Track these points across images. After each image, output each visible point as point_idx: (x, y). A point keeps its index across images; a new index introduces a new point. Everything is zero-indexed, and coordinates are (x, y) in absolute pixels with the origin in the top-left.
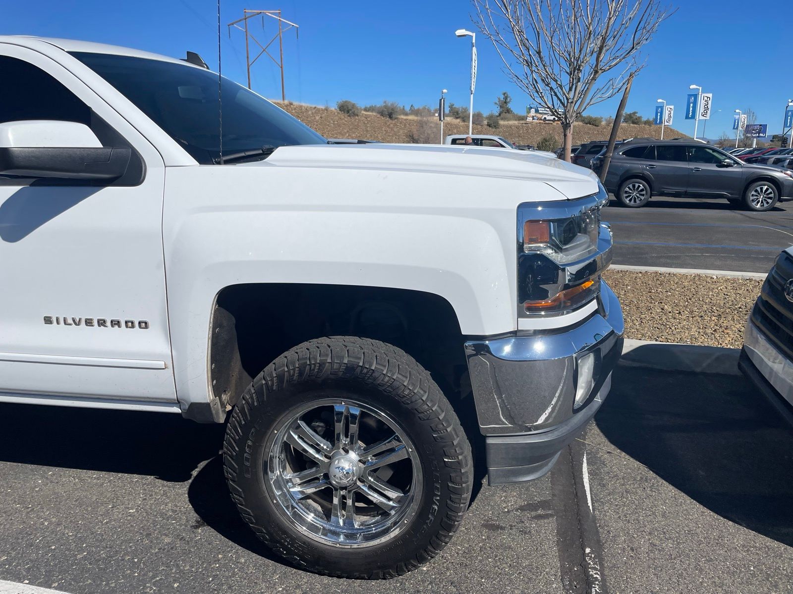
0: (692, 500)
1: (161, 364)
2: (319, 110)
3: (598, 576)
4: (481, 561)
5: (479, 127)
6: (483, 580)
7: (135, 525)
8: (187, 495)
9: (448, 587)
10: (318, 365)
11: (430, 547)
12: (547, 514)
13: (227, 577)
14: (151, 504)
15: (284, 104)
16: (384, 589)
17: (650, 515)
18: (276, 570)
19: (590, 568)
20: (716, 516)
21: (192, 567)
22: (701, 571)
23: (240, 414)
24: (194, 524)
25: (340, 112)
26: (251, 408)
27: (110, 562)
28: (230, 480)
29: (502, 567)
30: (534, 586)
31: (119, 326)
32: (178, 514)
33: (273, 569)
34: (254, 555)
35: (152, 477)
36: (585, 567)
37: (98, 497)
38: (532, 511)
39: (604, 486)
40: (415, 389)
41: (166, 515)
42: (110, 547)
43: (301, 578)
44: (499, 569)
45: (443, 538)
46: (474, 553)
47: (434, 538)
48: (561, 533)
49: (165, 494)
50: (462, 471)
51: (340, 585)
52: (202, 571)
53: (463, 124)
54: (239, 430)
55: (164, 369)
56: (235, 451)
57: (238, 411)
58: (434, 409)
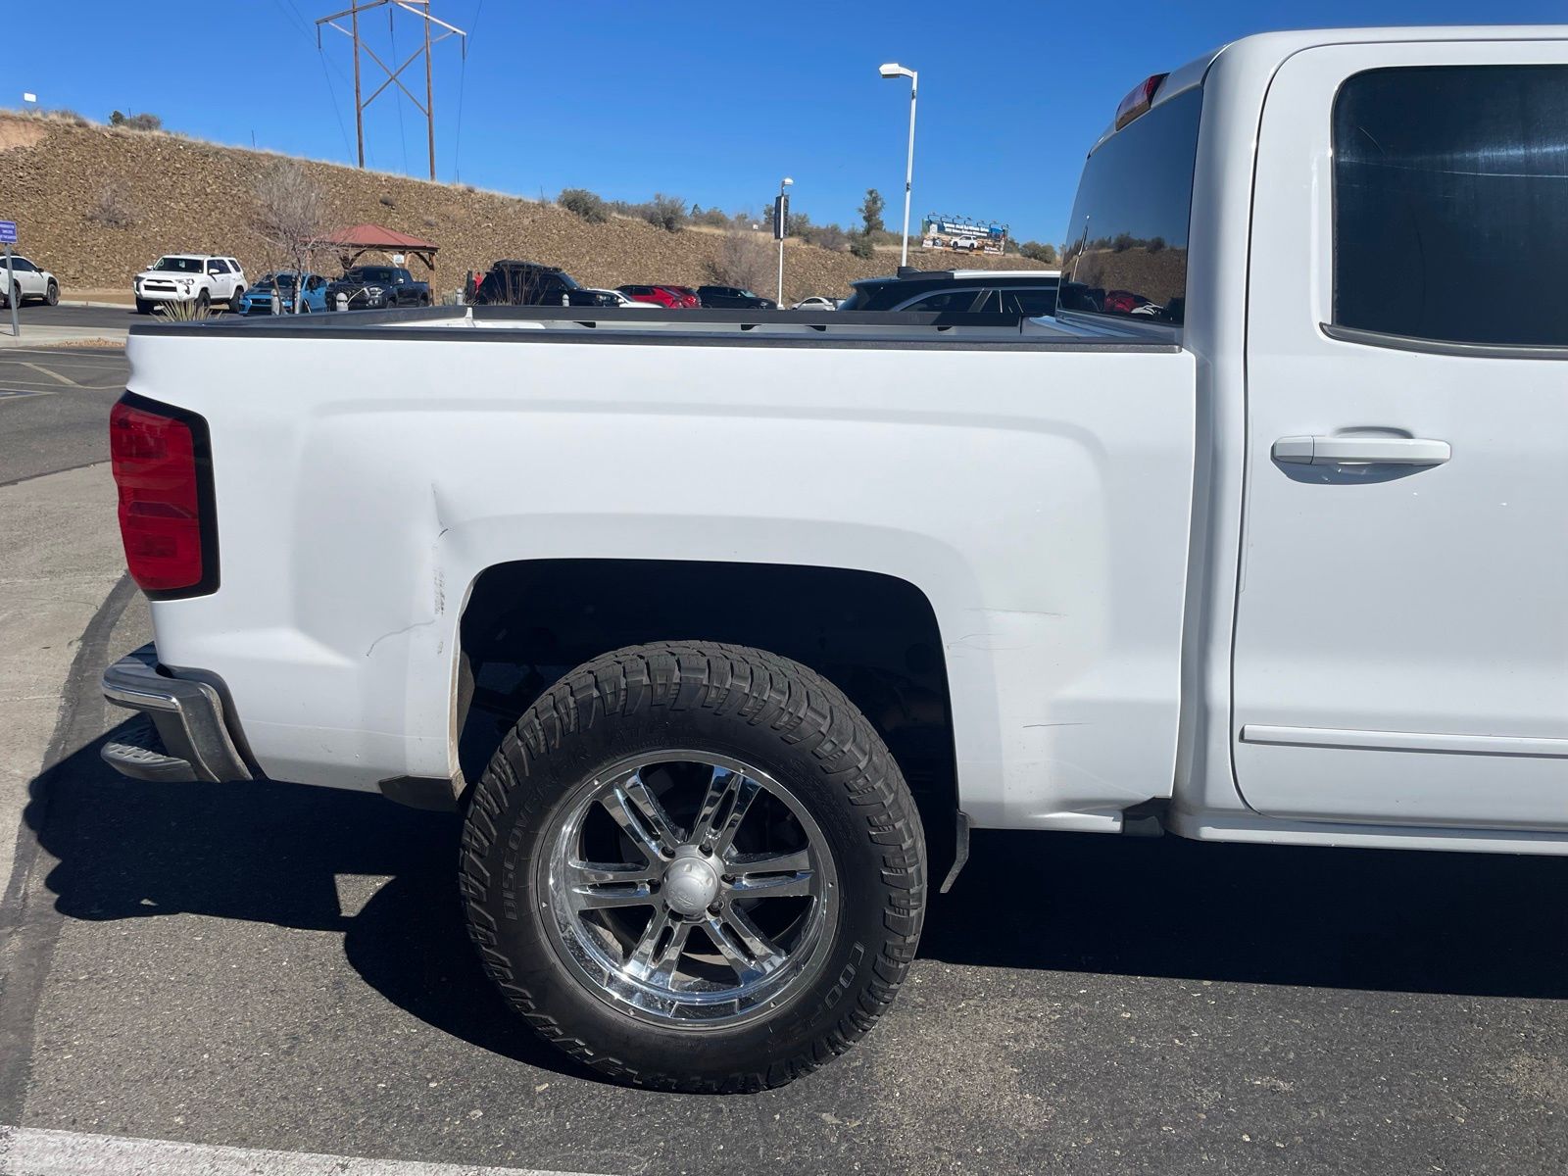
2: (527, 206)
5: (837, 254)
15: (456, 190)
25: (569, 212)
53: (806, 246)
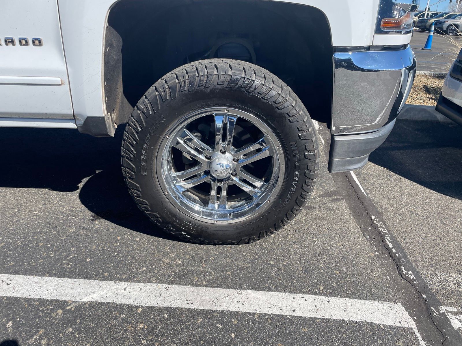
0: (421, 186)
1: (58, 80)
3: (386, 232)
4: (308, 228)
6: (314, 239)
7: (41, 222)
8: (79, 200)
9: (293, 245)
10: (206, 77)
11: (285, 219)
12: (339, 199)
13: (129, 251)
14: (50, 207)
16: (249, 250)
17: (401, 195)
18: (165, 243)
19: (379, 227)
20: (439, 194)
21: (98, 246)
22: (445, 224)
23: (136, 122)
24: (90, 218)
26: (147, 116)
27: (27, 248)
28: (128, 178)
29: (323, 230)
30: (348, 240)
31: (14, 45)
32: (75, 212)
33: (163, 243)
34: (145, 235)
35: (46, 189)
36: (375, 227)
37: (4, 205)
38: (329, 197)
39: (367, 181)
40: (287, 97)
41: (65, 213)
42: (24, 238)
43: (186, 247)
44: (322, 232)
45: (295, 211)
46: (302, 224)
47: (289, 212)
48: (353, 208)
49: (60, 200)
50: (316, 162)
51: (217, 250)
52: (107, 249)
54: (136, 136)
55: (60, 85)
56: (132, 153)
57: (134, 120)
58: (300, 113)
